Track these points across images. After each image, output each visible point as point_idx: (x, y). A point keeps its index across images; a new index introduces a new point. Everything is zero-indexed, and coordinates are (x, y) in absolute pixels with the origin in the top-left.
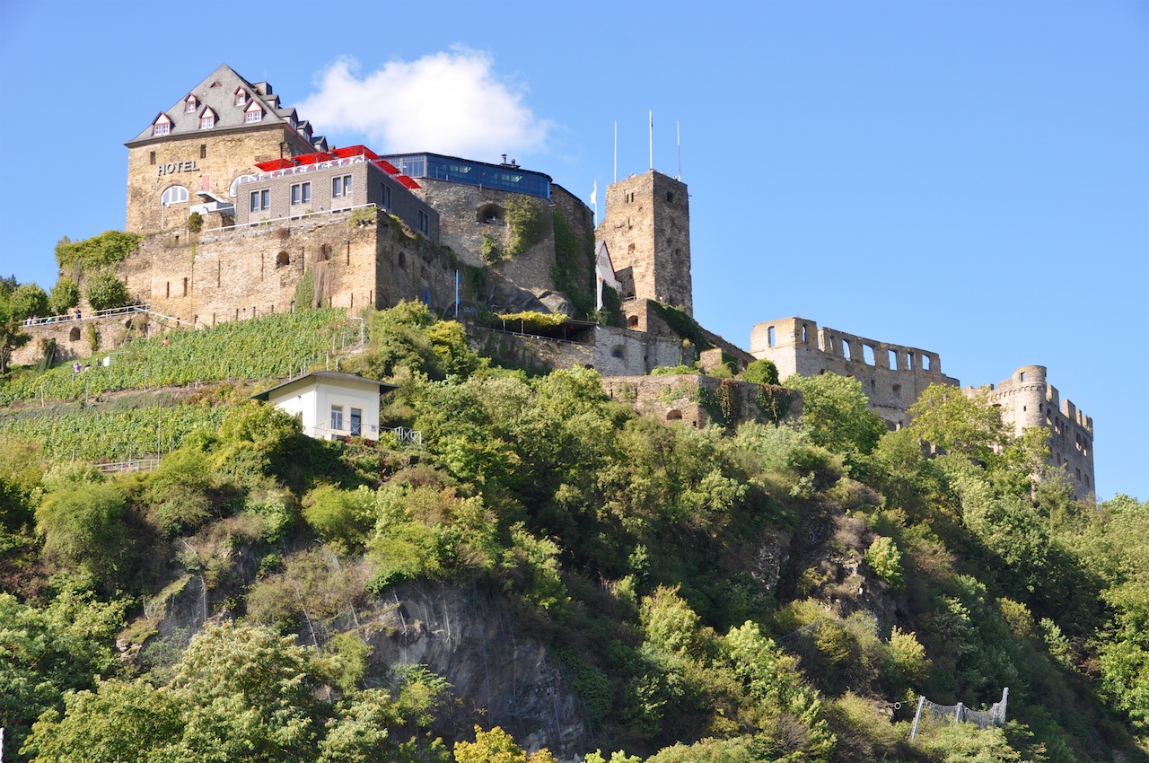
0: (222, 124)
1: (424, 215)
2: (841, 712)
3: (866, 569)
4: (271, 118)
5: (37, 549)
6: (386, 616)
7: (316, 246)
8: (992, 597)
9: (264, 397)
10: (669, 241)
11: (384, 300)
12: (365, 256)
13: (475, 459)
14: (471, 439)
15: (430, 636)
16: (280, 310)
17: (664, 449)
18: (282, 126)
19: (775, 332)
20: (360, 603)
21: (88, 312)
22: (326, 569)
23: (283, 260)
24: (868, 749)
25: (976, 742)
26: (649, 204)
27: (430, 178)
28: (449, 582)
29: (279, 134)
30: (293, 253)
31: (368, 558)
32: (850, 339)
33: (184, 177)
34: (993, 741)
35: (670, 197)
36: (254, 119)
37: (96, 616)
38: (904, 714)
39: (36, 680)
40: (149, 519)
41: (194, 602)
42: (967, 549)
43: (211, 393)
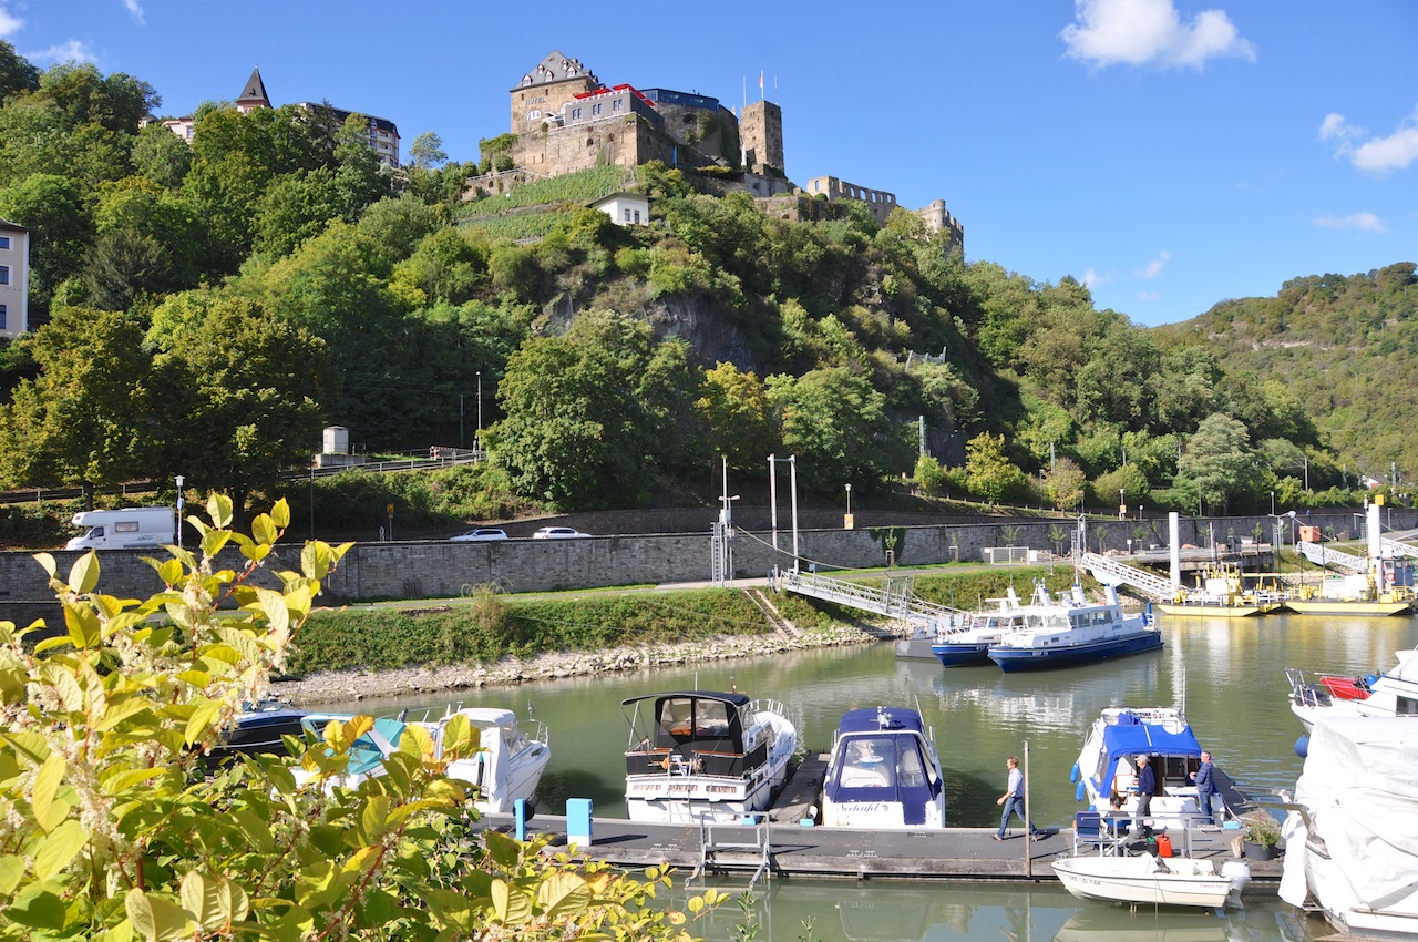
0: (556, 78)
1: (657, 118)
2: (875, 359)
3: (882, 291)
4: (580, 74)
5: (490, 280)
6: (660, 312)
7: (607, 135)
8: (933, 305)
9: (590, 206)
10: (773, 135)
11: (641, 161)
12: (631, 139)
13: (695, 235)
14: (694, 225)
15: (681, 322)
16: (590, 167)
17: (784, 231)
18: (585, 78)
19: (819, 183)
20: (647, 305)
21: (495, 173)
22: (628, 289)
23: (590, 142)
24: (889, 375)
25: (936, 371)
26: (762, 117)
27: (659, 101)
28: (689, 295)
29: (584, 81)
30: (595, 139)
31: (649, 284)
32: (854, 187)
33: (538, 106)
34: (944, 371)
35: (772, 113)
36: (570, 76)
37: (520, 312)
38: (902, 359)
39: (498, 341)
40: (542, 265)
41: (566, 306)
42: (922, 285)
43: (563, 206)
